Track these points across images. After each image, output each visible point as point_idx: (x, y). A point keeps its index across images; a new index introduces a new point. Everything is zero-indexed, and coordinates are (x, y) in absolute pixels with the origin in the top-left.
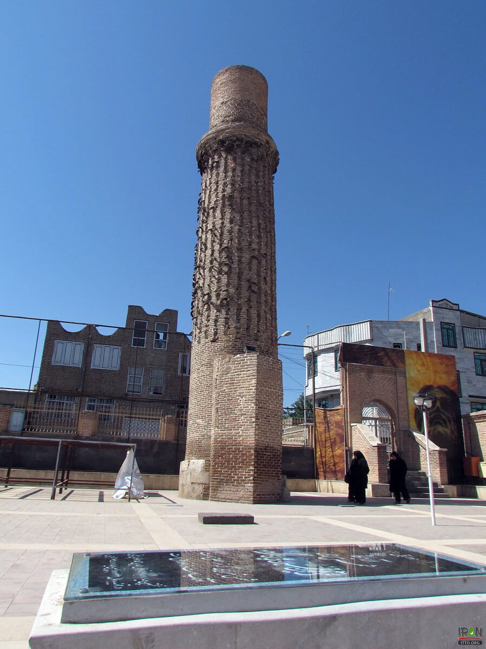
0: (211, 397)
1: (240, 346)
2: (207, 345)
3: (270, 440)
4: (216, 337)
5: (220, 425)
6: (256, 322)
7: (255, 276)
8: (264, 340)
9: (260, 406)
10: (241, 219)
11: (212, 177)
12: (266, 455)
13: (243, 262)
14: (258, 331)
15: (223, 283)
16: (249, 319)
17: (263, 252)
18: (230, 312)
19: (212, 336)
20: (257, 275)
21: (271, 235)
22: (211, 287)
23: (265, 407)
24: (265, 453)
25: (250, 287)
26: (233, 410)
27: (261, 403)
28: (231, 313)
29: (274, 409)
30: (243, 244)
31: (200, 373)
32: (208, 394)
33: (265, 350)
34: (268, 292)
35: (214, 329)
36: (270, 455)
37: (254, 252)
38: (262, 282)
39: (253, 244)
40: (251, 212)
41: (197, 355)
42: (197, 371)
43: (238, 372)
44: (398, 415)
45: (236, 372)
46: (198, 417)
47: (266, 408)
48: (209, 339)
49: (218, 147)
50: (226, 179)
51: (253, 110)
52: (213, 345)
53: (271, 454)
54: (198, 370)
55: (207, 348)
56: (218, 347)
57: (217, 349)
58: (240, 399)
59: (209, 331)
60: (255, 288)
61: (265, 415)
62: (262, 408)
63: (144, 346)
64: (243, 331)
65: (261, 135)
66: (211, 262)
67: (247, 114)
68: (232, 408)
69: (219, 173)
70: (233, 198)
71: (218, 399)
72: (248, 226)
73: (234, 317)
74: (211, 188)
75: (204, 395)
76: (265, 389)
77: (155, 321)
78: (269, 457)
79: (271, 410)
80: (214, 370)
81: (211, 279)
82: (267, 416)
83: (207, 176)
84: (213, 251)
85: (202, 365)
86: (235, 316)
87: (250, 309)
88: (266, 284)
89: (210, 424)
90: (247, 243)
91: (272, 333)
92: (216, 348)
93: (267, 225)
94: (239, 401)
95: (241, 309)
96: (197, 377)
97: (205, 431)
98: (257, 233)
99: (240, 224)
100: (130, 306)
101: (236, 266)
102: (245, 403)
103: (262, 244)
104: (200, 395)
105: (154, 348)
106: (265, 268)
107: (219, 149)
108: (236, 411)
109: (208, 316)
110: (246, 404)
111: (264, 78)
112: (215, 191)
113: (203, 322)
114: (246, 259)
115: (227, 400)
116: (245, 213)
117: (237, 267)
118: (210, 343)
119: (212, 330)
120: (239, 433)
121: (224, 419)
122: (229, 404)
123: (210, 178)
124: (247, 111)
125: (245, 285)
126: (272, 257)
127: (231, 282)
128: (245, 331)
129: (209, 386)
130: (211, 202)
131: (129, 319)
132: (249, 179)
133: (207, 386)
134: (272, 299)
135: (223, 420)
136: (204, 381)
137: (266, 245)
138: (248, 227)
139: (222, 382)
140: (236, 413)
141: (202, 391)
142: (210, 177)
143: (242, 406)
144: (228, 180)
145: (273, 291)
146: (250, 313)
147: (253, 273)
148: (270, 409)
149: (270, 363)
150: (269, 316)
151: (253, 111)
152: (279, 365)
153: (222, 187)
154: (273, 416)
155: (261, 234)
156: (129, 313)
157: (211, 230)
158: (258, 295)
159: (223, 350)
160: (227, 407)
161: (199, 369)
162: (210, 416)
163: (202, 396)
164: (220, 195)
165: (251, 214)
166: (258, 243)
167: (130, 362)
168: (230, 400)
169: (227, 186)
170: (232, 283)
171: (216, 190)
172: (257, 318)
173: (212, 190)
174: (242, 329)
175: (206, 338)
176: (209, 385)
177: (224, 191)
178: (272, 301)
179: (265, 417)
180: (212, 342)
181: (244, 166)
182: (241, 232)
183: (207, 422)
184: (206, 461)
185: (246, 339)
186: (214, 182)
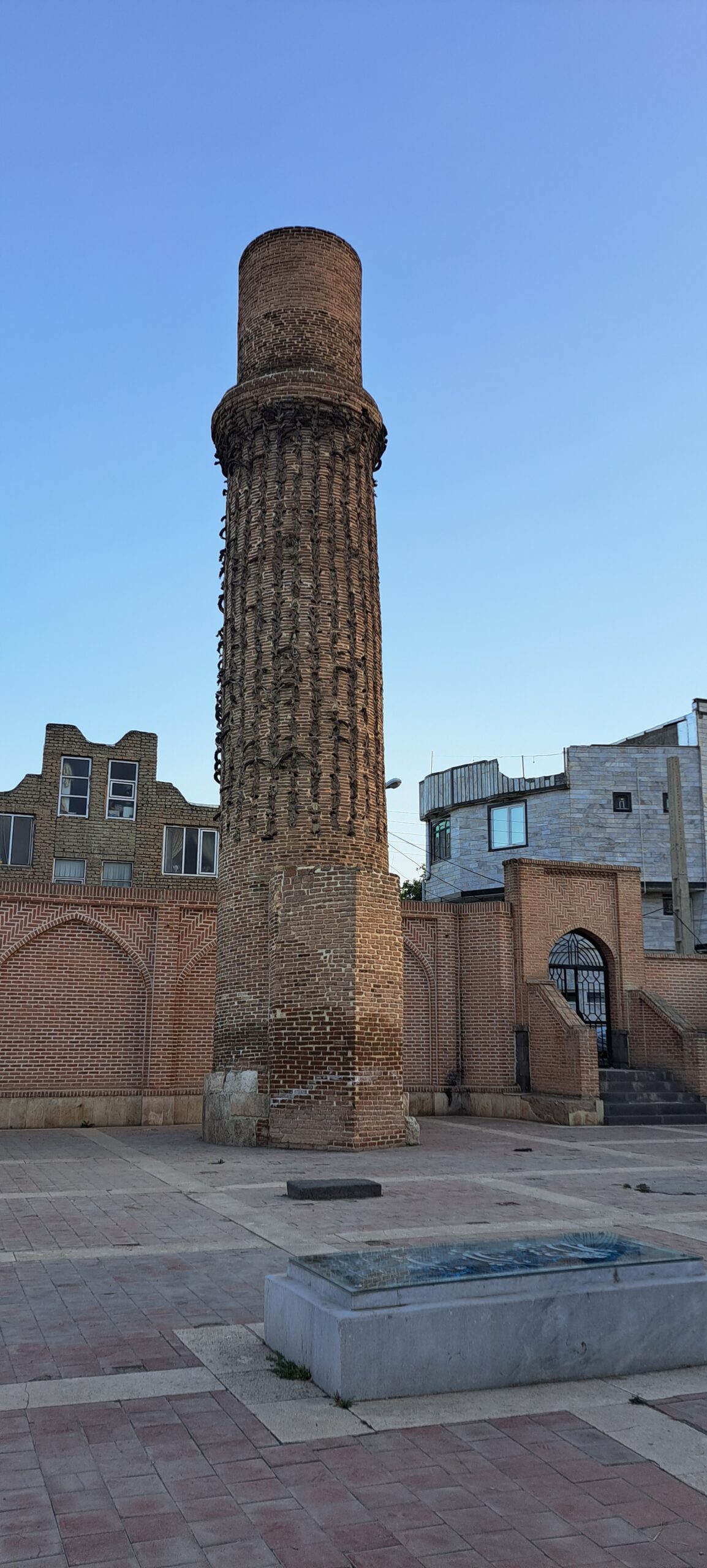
0: (265, 949)
1: (319, 848)
2: (254, 846)
3: (380, 1030)
4: (273, 831)
5: (285, 1005)
6: (349, 800)
7: (345, 708)
8: (364, 834)
9: (363, 968)
10: (315, 586)
11: (250, 488)
12: (374, 1059)
13: (321, 679)
14: (353, 817)
15: (283, 723)
16: (336, 795)
17: (359, 655)
18: (298, 782)
19: (264, 829)
20: (348, 705)
21: (373, 617)
22: (259, 729)
23: (372, 969)
24: (373, 1056)
25: (336, 729)
26: (311, 976)
27: (365, 962)
28: (300, 783)
29: (387, 971)
30: (320, 641)
31: (241, 900)
32: (259, 943)
33: (366, 853)
34: (370, 736)
35: (268, 815)
36: (383, 1059)
37: (343, 656)
38: (360, 719)
39: (339, 641)
40: (334, 571)
41: (234, 864)
42: (234, 896)
43: (319, 901)
44: (620, 958)
45: (316, 903)
46: (240, 987)
47: (373, 972)
48: (258, 834)
49: (262, 422)
50: (283, 497)
51: (333, 335)
52: (267, 846)
53: (384, 1057)
54: (236, 894)
55: (254, 851)
56: (277, 851)
57: (275, 853)
58: (325, 955)
59: (258, 817)
60: (345, 733)
61: (372, 984)
62: (366, 971)
63: (85, 814)
64: (324, 818)
65: (351, 397)
66: (257, 677)
67: (321, 344)
68: (309, 972)
69: (266, 483)
70: (298, 540)
71: (281, 955)
72: (327, 602)
73: (307, 791)
74: (249, 512)
75: (251, 943)
76: (370, 934)
77: (109, 759)
78: (380, 1063)
79: (383, 973)
80: (269, 896)
81: (257, 712)
82: (375, 986)
83: (240, 484)
84: (260, 653)
85: (244, 884)
86: (309, 790)
87: (336, 774)
88: (366, 721)
89: (264, 1000)
90: (328, 639)
91: (378, 818)
92: (273, 852)
93: (365, 597)
94: (322, 958)
95: (320, 774)
96: (236, 909)
97: (256, 1015)
98: (348, 617)
99: (313, 597)
100: (49, 727)
101: (308, 687)
102: (334, 961)
103: (357, 638)
104: (243, 943)
105: (107, 817)
106: (362, 689)
107: (264, 428)
108: (317, 978)
109: (256, 788)
110: (336, 964)
111: (356, 254)
112: (259, 521)
113: (244, 799)
114: (326, 672)
115: (299, 956)
116: (323, 573)
117: (309, 690)
118: (260, 841)
119: (265, 816)
120: (324, 1018)
121: (295, 993)
122: (303, 964)
123: (246, 491)
124: (320, 337)
125: (326, 727)
126: (376, 663)
127: (297, 720)
128: (328, 818)
129: (260, 927)
130: (250, 546)
131: (49, 755)
132: (328, 500)
133: (256, 928)
134: (377, 749)
135: (293, 995)
136: (250, 917)
137: (365, 639)
138: (329, 604)
139: (289, 920)
140: (317, 981)
141: (246, 937)
142: (247, 488)
143: (328, 967)
144: (285, 499)
145: (379, 733)
146: (337, 782)
147: (340, 701)
148: (380, 973)
149: (378, 884)
150: (372, 785)
151: (333, 338)
152: (395, 885)
153: (274, 514)
154: (387, 984)
155: (355, 617)
156: (48, 741)
157: (253, 607)
158: (351, 744)
159: (287, 856)
160: (300, 969)
161: (240, 893)
162: (264, 985)
163: (247, 947)
164: (271, 532)
165: (333, 574)
166: (349, 637)
167: (56, 850)
168: (305, 955)
169: (284, 512)
170: (302, 722)
171: (261, 520)
172: (349, 791)
173: (253, 520)
174: (323, 814)
175: (253, 831)
176: (260, 925)
177: (278, 523)
178: (378, 752)
179: (372, 987)
180: (264, 839)
181: (319, 468)
182: (315, 614)
183: (258, 997)
184: (259, 1073)
185: (331, 835)
186: (256, 500)
